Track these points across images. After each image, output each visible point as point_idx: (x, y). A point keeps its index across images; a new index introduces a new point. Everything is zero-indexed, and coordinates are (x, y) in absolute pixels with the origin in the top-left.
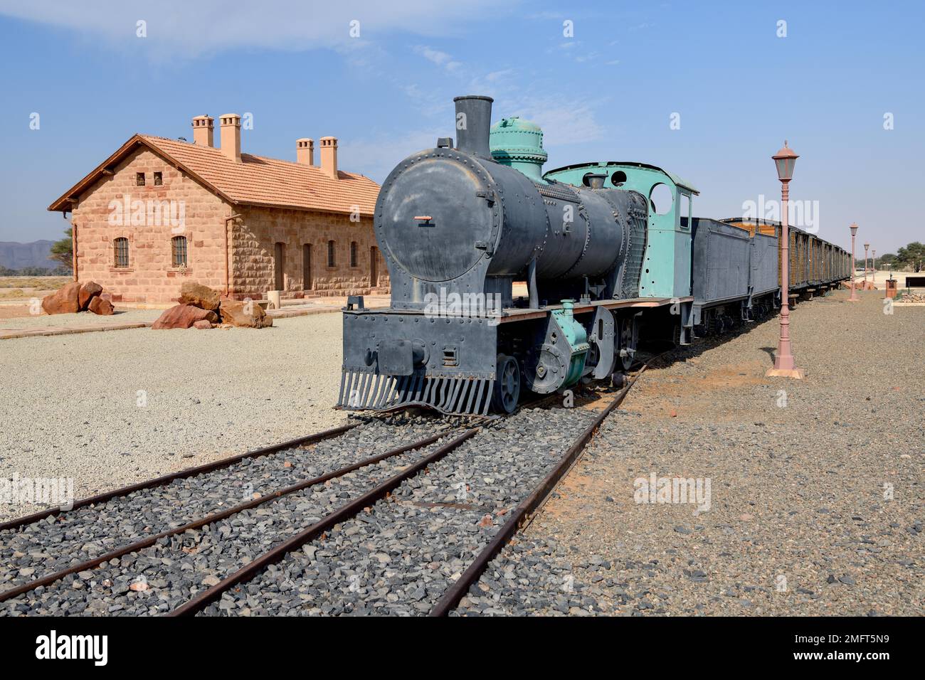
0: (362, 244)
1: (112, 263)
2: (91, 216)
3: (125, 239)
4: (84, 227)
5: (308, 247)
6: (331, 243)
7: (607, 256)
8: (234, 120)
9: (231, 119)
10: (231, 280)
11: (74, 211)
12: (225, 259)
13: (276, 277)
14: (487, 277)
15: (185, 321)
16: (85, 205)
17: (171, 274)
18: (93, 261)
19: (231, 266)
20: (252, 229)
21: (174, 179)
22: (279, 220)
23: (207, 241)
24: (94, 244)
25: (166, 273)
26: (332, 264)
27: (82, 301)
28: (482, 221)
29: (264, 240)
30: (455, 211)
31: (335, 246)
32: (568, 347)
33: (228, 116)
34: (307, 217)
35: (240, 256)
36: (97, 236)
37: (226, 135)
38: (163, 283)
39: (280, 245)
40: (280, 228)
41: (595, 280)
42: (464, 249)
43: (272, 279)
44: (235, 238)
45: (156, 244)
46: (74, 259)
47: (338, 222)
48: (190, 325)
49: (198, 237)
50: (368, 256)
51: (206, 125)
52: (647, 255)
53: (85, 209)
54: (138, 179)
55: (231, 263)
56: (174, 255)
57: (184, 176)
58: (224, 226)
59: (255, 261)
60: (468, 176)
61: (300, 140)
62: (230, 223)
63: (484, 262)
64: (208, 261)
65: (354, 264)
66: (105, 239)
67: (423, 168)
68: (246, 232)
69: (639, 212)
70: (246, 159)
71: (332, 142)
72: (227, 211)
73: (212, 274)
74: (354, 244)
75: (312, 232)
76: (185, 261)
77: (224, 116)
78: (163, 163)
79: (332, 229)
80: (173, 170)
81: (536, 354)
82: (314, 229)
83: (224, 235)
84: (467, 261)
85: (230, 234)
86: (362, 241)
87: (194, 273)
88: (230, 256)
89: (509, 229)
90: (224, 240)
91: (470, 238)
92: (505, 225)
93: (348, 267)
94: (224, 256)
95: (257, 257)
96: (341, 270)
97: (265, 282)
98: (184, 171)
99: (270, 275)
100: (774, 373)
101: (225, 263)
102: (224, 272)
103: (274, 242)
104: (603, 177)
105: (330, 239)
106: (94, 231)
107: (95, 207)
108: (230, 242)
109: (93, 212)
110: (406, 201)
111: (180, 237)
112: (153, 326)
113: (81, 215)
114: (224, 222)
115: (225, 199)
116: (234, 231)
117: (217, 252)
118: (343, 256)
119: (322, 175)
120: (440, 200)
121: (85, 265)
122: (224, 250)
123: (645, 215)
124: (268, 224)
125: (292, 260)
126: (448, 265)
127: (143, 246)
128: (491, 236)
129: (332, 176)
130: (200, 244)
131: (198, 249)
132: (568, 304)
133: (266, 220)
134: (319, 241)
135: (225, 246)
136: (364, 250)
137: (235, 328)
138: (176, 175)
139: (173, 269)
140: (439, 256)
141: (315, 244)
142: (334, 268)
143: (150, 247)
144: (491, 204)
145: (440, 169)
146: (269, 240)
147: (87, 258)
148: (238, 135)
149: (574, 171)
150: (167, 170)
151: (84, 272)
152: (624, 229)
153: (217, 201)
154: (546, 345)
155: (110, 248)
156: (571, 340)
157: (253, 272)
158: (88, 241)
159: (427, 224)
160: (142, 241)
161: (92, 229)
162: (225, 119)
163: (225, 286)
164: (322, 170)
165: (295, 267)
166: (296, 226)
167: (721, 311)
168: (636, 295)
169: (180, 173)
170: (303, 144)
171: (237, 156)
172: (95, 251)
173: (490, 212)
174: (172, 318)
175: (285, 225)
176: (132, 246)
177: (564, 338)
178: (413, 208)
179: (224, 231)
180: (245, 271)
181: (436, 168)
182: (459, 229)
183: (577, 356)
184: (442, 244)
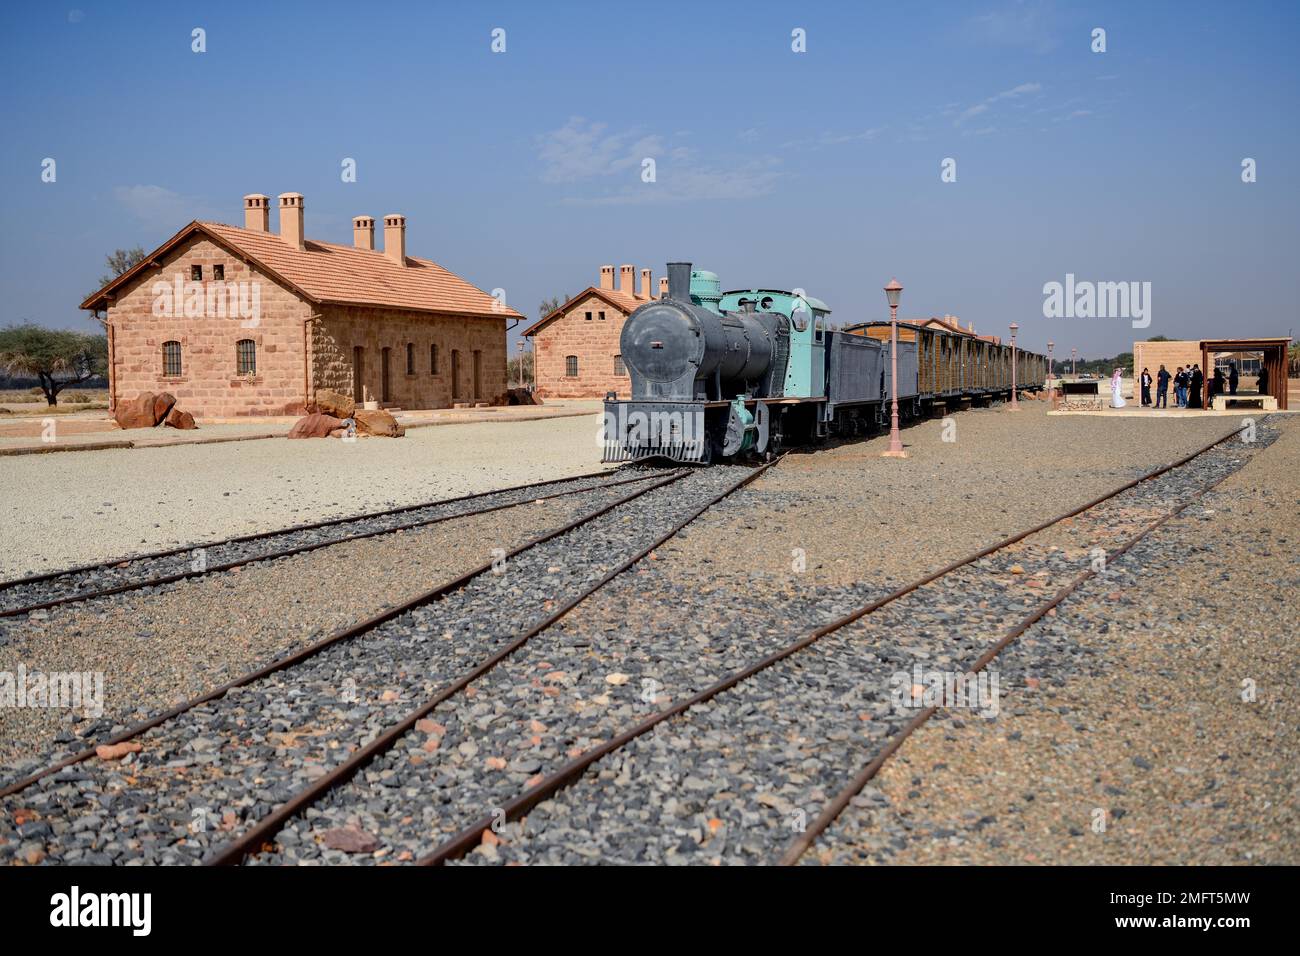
0: (442, 346)
1: (161, 372)
2: (133, 316)
3: (177, 343)
4: (123, 328)
5: (386, 350)
6: (410, 346)
7: (761, 365)
8: (296, 201)
9: (293, 199)
10: (311, 390)
11: (110, 309)
12: (303, 366)
13: (355, 387)
14: (695, 380)
15: (322, 430)
16: (125, 303)
17: (235, 384)
18: (135, 369)
19: (311, 374)
20: (330, 332)
21: (239, 273)
22: (358, 320)
23: (281, 345)
24: (136, 348)
25: (229, 382)
26: (411, 372)
27: (158, 414)
28: (692, 345)
29: (343, 342)
30: (675, 339)
31: (414, 350)
32: (741, 425)
33: (288, 195)
34: (386, 316)
35: (320, 364)
36: (141, 339)
37: (288, 218)
38: (225, 394)
39: (358, 350)
40: (358, 329)
41: (752, 383)
42: (681, 362)
43: (350, 389)
44: (315, 342)
45: (215, 349)
46: (111, 366)
47: (417, 320)
48: (327, 434)
49: (269, 340)
50: (449, 362)
51: (262, 205)
52: (790, 364)
53: (127, 307)
54: (193, 273)
55: (310, 371)
56: (239, 362)
57: (252, 269)
58: (302, 328)
59: (335, 369)
60: (683, 317)
61: (358, 218)
62: (310, 324)
63: (693, 370)
64: (282, 368)
65: (434, 372)
66: (151, 343)
67: (653, 312)
68: (325, 335)
69: (783, 330)
70: (310, 247)
71: (399, 222)
72: (306, 310)
73: (287, 384)
74: (433, 347)
75: (392, 334)
76: (253, 368)
77: (285, 196)
78: (225, 254)
79: (411, 329)
80: (238, 262)
81: (724, 430)
82: (392, 331)
83: (303, 339)
84: (683, 370)
85: (309, 336)
86: (442, 343)
87: (265, 382)
88: (310, 362)
89: (709, 350)
90: (302, 344)
91: (685, 356)
92: (707, 348)
93: (427, 375)
94: (303, 362)
95: (336, 363)
96: (421, 379)
97: (345, 391)
98: (253, 265)
99: (349, 384)
100: (887, 454)
101: (303, 371)
102: (303, 381)
103: (352, 346)
104: (755, 303)
105: (409, 340)
106: (136, 333)
107: (138, 305)
108: (310, 347)
109: (136, 311)
110: (643, 332)
111: (247, 341)
112: (288, 436)
113: (120, 314)
114: (302, 323)
115: (303, 296)
116: (314, 333)
117: (293, 358)
118: (422, 361)
119: (388, 263)
120: (667, 332)
121: (125, 373)
122: (303, 356)
123: (788, 332)
124: (347, 325)
125: (371, 367)
126: (671, 372)
127: (200, 352)
128: (698, 354)
129: (399, 263)
130: (272, 349)
131: (270, 355)
132: (741, 398)
133: (344, 321)
134: (397, 346)
135: (303, 351)
136: (444, 354)
137: (372, 438)
138: (242, 269)
139: (238, 378)
140: (665, 367)
141: (394, 347)
142: (413, 376)
143: (209, 352)
144: (698, 335)
145: (665, 312)
146: (348, 344)
147: (127, 365)
148: (301, 218)
149: (732, 296)
150: (229, 263)
151: (124, 382)
152: (774, 344)
153: (293, 299)
154: (729, 424)
155: (157, 353)
156: (744, 421)
157: (333, 382)
158: (128, 345)
159: (658, 347)
160: (199, 344)
161: (134, 331)
162: (285, 200)
163: (304, 398)
164: (387, 255)
165: (374, 376)
166: (375, 327)
167: (854, 414)
168: (782, 396)
169: (246, 268)
170: (362, 223)
171: (300, 243)
172: (137, 357)
173: (697, 339)
174: (309, 427)
175: (363, 326)
176: (185, 351)
177: (740, 419)
178: (648, 337)
179: (302, 333)
180: (325, 380)
181: (663, 311)
182: (678, 350)
183: (748, 432)
184: (667, 359)
